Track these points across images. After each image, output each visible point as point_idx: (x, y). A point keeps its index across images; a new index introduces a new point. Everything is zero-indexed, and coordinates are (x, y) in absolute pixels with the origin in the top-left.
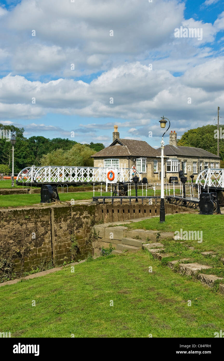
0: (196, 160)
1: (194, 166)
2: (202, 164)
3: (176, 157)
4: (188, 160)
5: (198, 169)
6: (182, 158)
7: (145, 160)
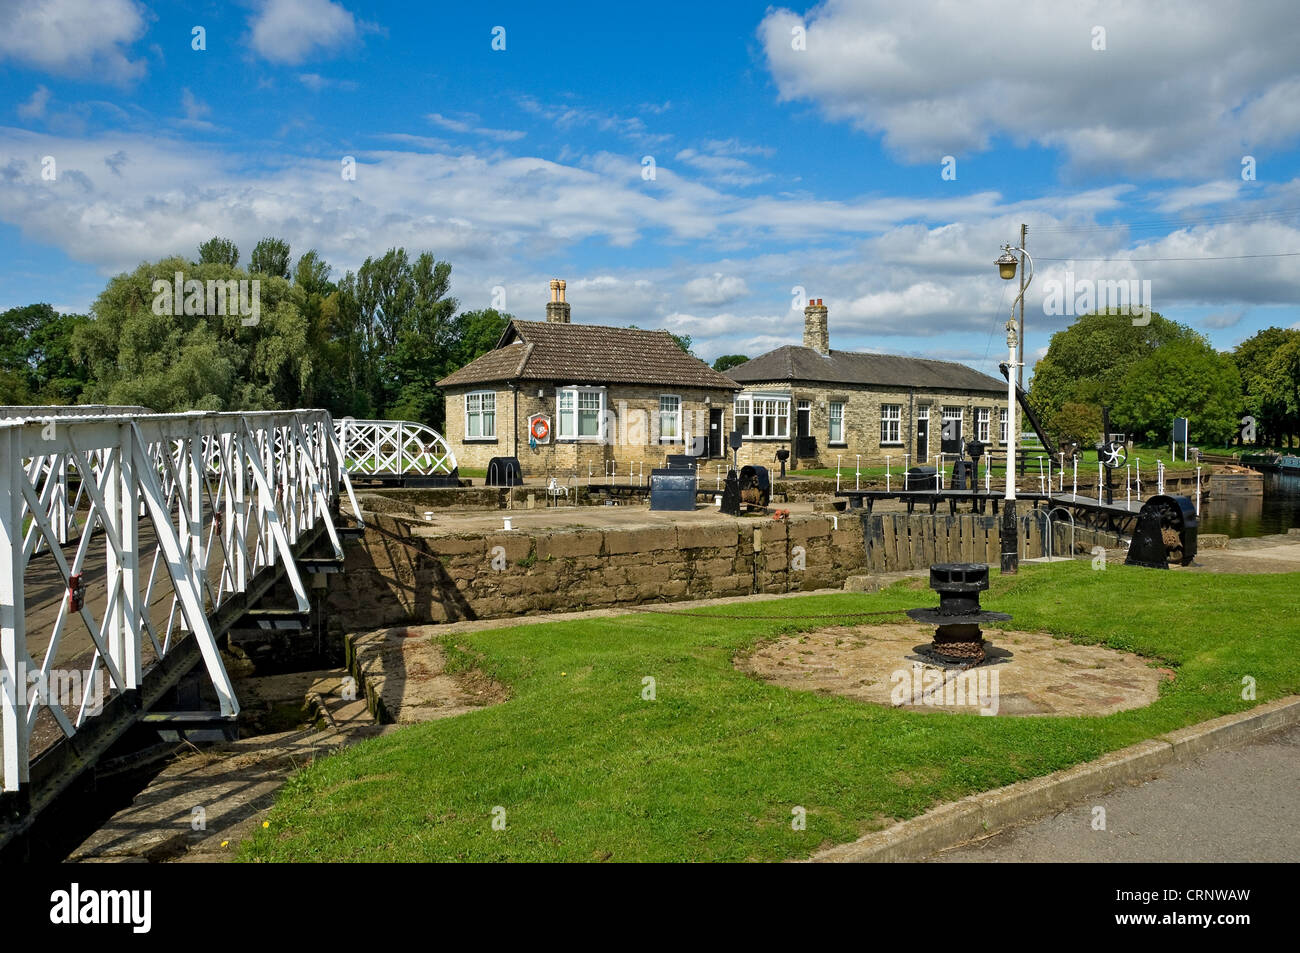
0: (900, 398)
1: (888, 419)
2: (928, 412)
3: (789, 387)
4: (852, 400)
5: (906, 430)
6: (819, 390)
7: (597, 395)
